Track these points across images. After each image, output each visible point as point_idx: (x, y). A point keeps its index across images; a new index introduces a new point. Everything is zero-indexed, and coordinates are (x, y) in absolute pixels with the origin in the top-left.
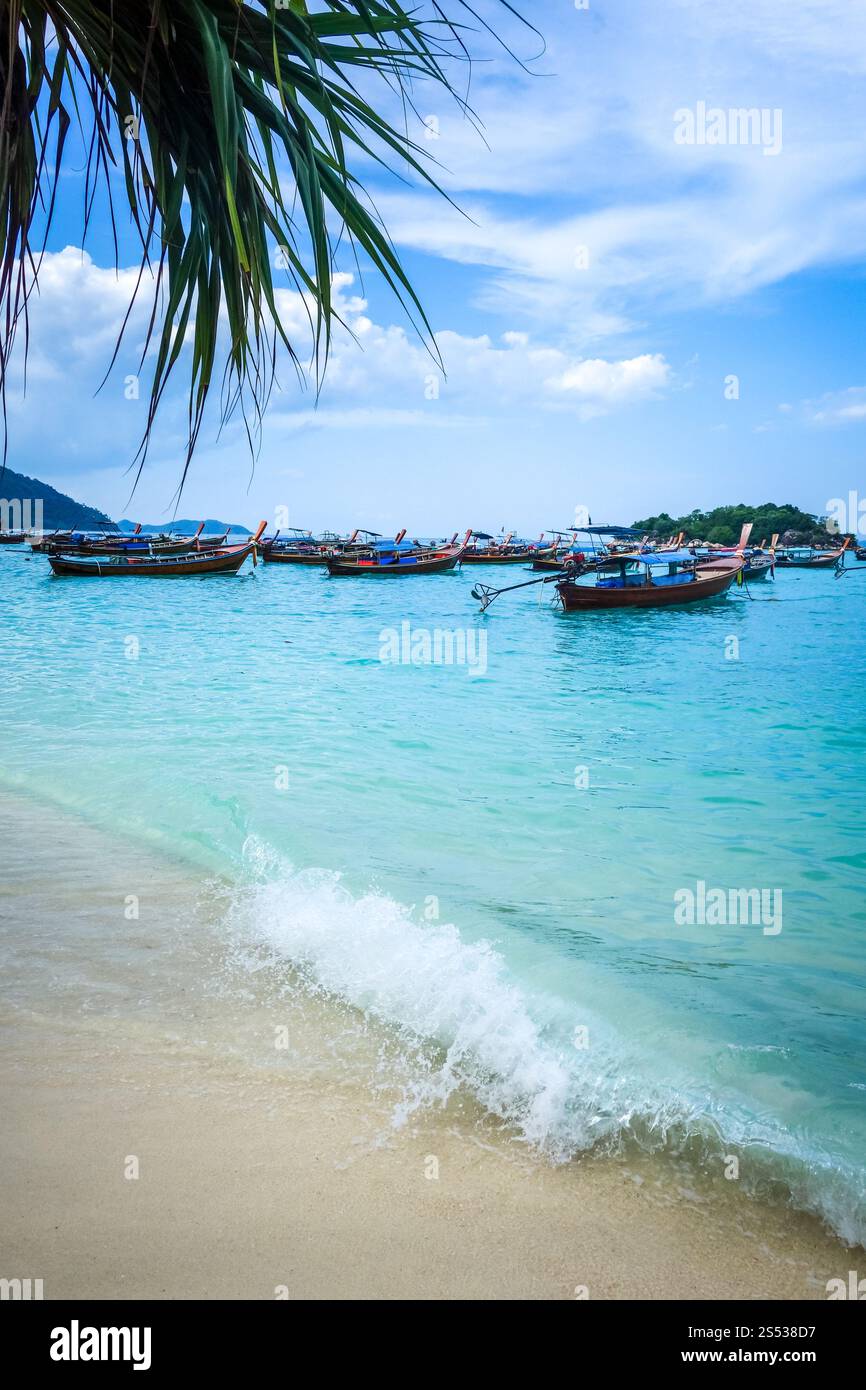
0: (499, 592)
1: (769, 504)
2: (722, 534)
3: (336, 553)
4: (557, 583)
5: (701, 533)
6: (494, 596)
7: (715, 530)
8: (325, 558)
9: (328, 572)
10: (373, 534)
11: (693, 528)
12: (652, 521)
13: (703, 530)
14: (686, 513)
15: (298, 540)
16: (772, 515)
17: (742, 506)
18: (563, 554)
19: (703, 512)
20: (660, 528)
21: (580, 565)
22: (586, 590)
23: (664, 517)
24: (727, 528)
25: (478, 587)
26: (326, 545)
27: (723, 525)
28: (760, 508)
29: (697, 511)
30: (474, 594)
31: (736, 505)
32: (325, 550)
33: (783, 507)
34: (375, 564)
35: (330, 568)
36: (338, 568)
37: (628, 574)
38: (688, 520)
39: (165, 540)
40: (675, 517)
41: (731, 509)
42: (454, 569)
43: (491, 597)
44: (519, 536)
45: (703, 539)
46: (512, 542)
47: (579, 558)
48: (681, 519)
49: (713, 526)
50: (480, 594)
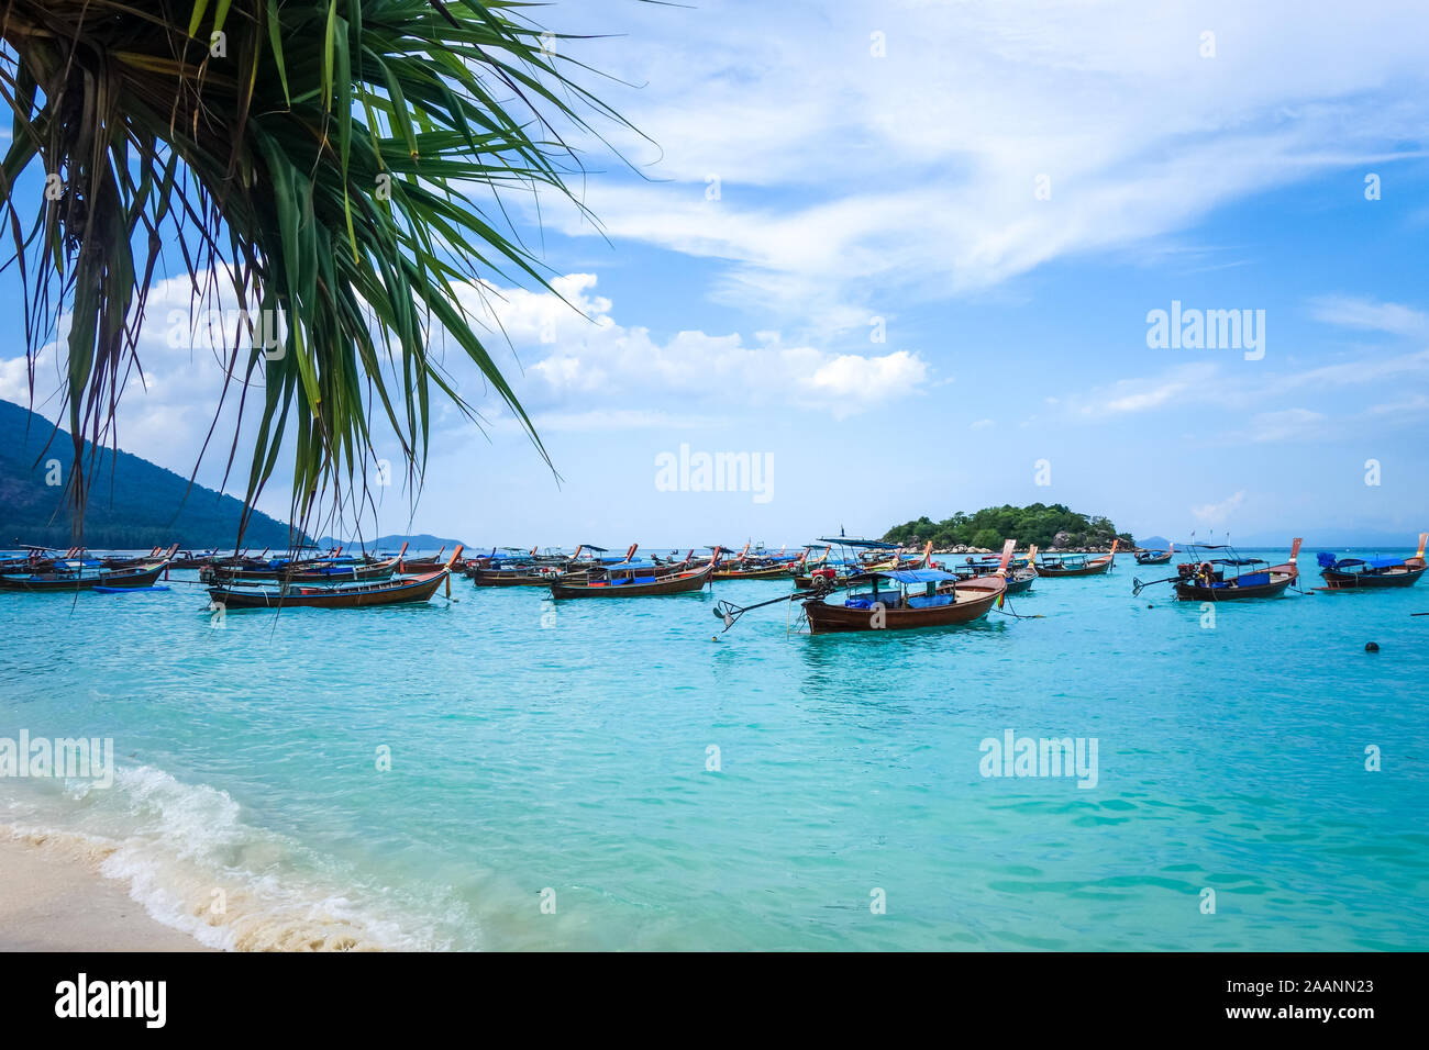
0: (744, 610)
1: (1038, 504)
2: (988, 538)
3: (560, 573)
4: (803, 600)
5: (966, 537)
6: (737, 615)
7: (980, 534)
8: (548, 580)
9: (552, 597)
10: (598, 549)
11: (956, 532)
12: (912, 525)
13: (966, 534)
14: (948, 516)
15: (515, 559)
16: (1040, 516)
17: (1007, 507)
18: (812, 567)
19: (966, 515)
20: (917, 533)
21: (830, 582)
22: (836, 610)
23: (924, 520)
24: (993, 531)
25: (722, 604)
26: (548, 565)
27: (990, 528)
28: (1028, 509)
29: (960, 513)
30: (717, 613)
31: (1001, 505)
32: (547, 571)
33: (1052, 507)
34: (607, 585)
35: (554, 592)
36: (563, 592)
37: (880, 590)
38: (950, 524)
39: (368, 561)
40: (936, 521)
41: (996, 511)
42: (703, 590)
43: (734, 617)
44: (767, 547)
45: (968, 544)
46: (759, 554)
47: (830, 574)
48: (943, 523)
49: (978, 528)
50: (724, 612)
